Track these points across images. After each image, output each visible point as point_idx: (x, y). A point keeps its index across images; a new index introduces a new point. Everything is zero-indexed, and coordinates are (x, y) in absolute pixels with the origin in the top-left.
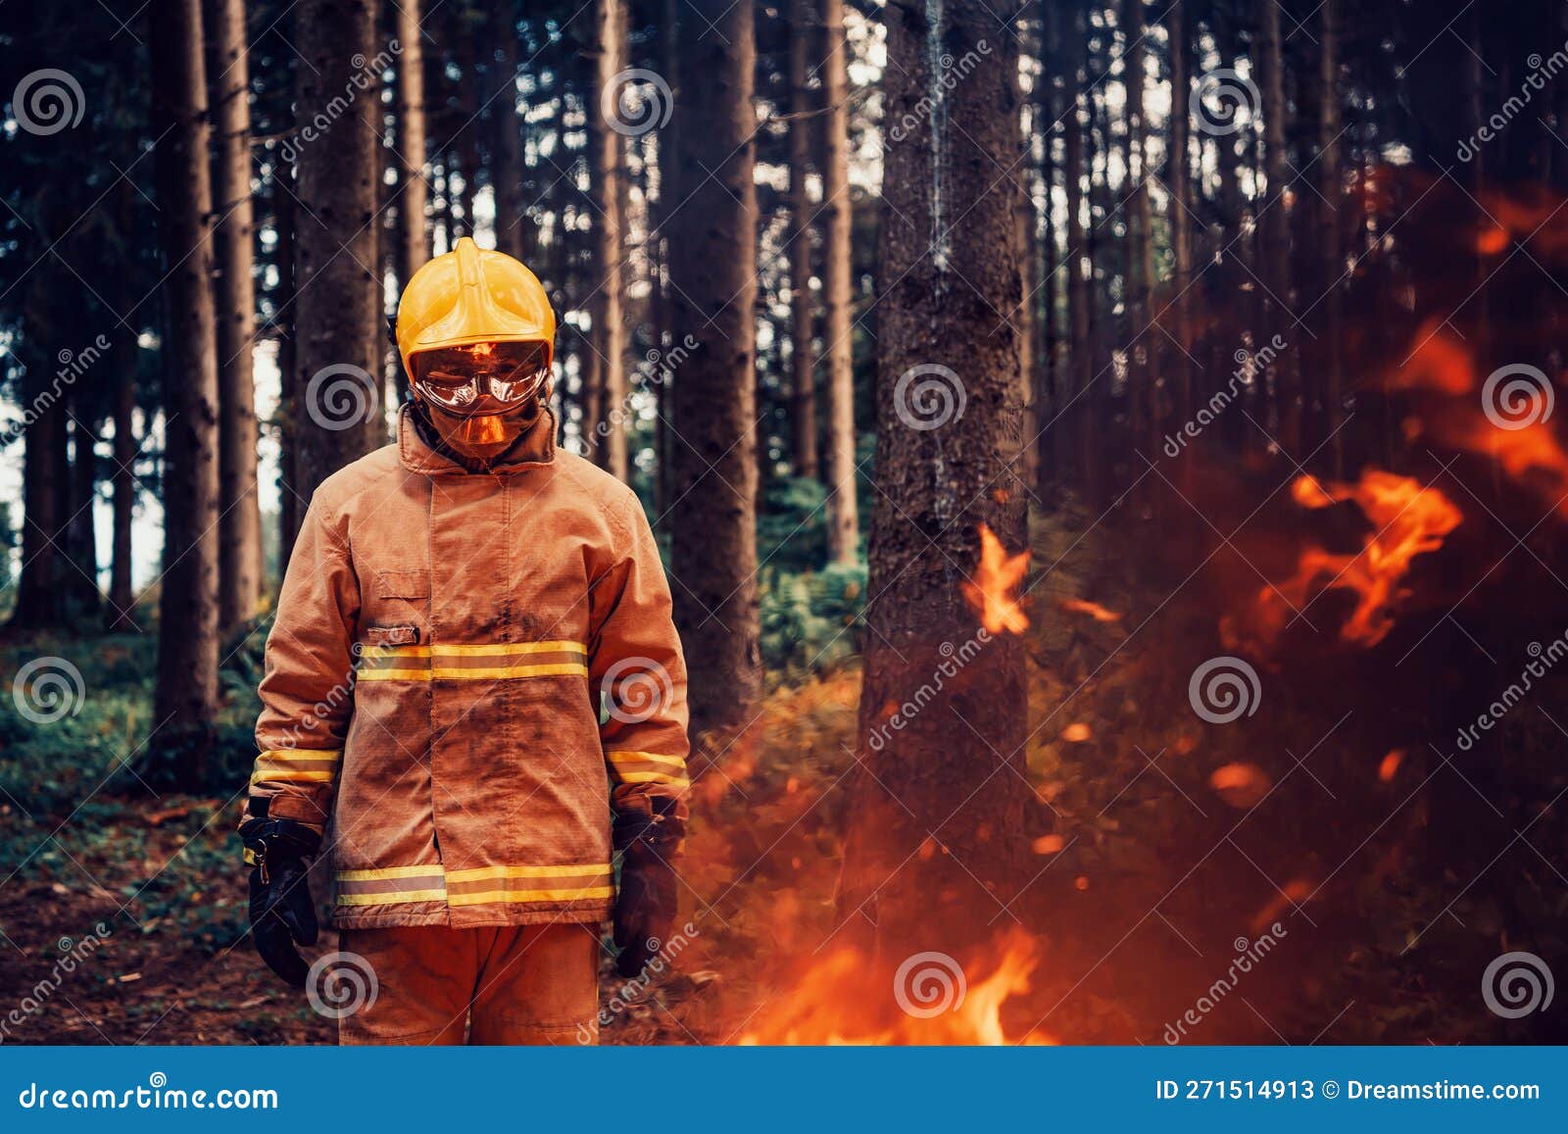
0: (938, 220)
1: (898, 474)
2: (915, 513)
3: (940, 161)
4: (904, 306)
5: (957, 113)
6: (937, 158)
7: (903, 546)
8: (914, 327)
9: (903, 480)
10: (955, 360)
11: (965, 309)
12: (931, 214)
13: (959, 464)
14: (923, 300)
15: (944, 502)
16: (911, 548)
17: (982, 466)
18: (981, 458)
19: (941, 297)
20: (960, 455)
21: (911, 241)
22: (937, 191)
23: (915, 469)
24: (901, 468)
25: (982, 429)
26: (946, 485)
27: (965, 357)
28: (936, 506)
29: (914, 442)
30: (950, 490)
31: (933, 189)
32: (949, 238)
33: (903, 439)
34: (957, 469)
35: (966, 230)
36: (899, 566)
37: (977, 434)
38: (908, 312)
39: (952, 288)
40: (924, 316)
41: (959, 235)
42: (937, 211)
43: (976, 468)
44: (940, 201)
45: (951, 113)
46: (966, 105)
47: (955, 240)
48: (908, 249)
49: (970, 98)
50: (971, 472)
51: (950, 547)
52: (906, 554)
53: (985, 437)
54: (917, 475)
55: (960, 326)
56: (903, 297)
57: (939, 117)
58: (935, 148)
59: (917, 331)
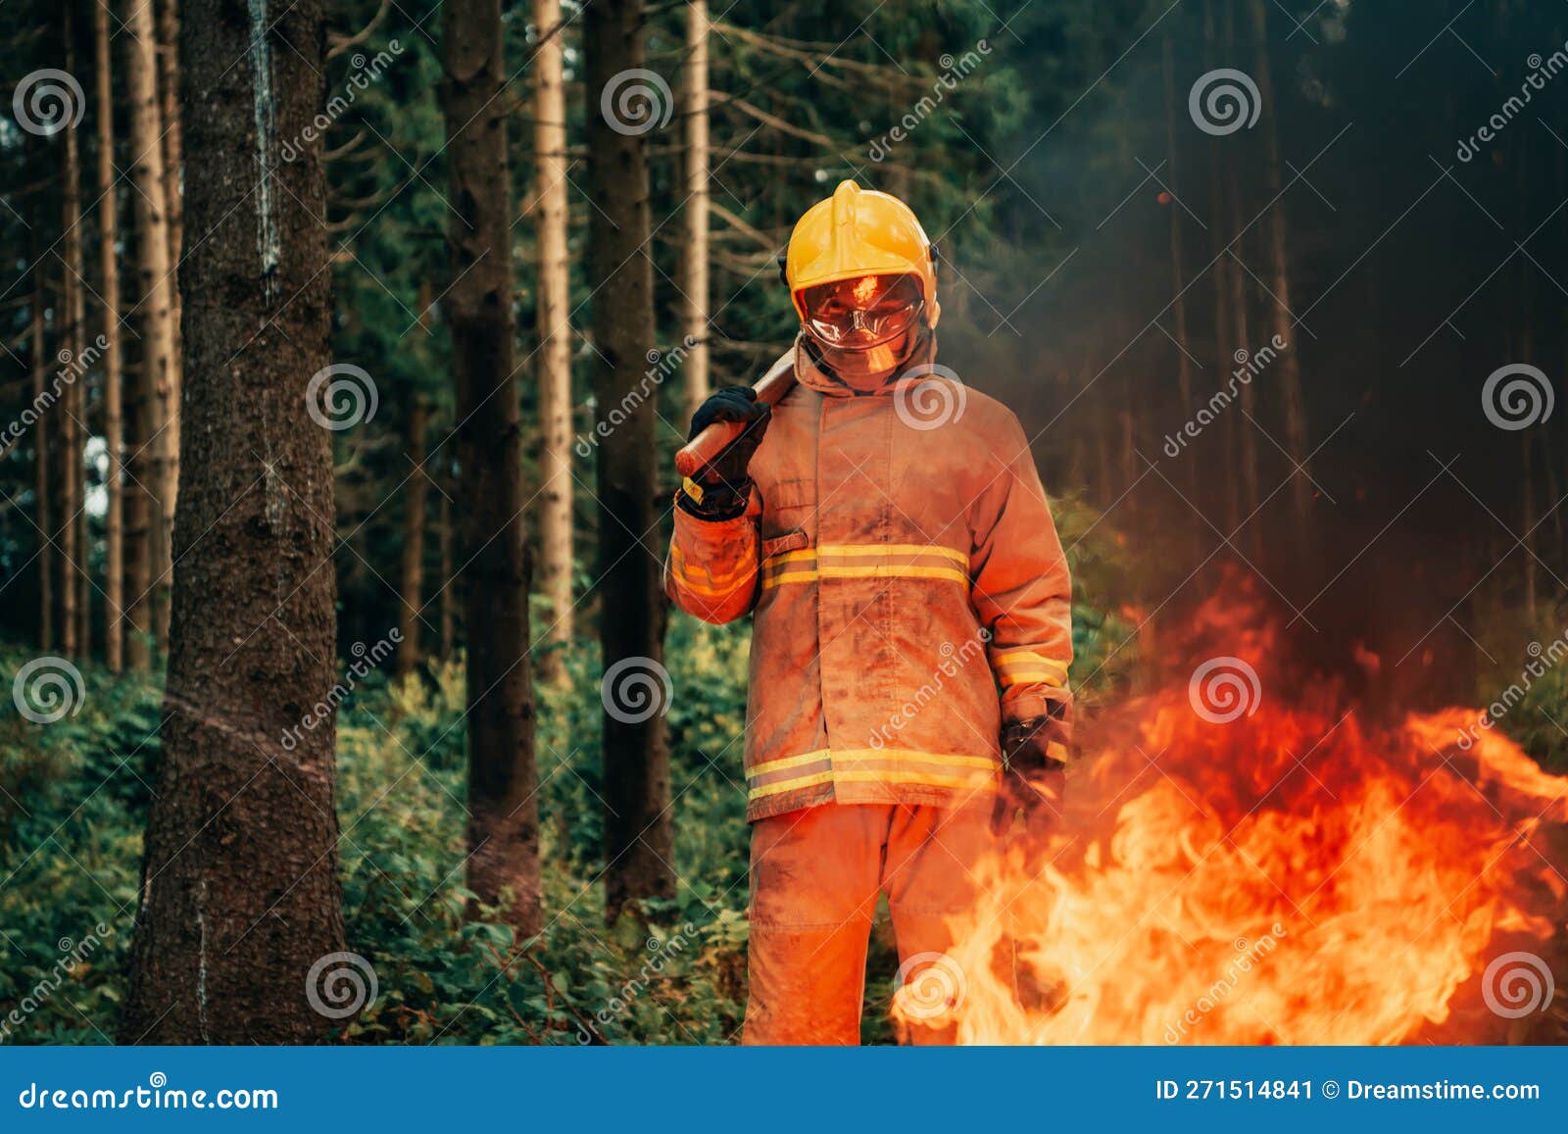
0: (265, 220)
1: (221, 479)
2: (243, 517)
3: (267, 158)
4: (228, 305)
5: (284, 114)
6: (263, 157)
7: (230, 551)
8: (240, 327)
9: (228, 484)
10: (285, 362)
11: (295, 311)
12: (258, 212)
13: (290, 468)
14: (250, 300)
15: (275, 507)
16: (238, 553)
17: (310, 472)
18: (309, 464)
19: (270, 297)
20: (291, 458)
21: (235, 239)
22: (265, 190)
23: (242, 472)
24: (226, 472)
25: (311, 434)
26: (276, 489)
27: (295, 360)
28: (267, 510)
29: (240, 444)
30: (280, 495)
31: (260, 187)
32: (278, 238)
33: (227, 443)
34: (288, 473)
35: (294, 231)
36: (225, 572)
37: (307, 439)
38: (233, 312)
39: (282, 289)
40: (251, 315)
41: (287, 235)
42: (265, 210)
43: (305, 472)
44: (267, 200)
45: (278, 110)
46: (292, 106)
47: (283, 242)
48: (231, 247)
49: (294, 98)
50: (300, 476)
51: (282, 552)
52: (233, 560)
53: (313, 443)
54: (245, 478)
55: (290, 328)
56: (227, 295)
57: (265, 114)
58: (262, 145)
59: (244, 330)
